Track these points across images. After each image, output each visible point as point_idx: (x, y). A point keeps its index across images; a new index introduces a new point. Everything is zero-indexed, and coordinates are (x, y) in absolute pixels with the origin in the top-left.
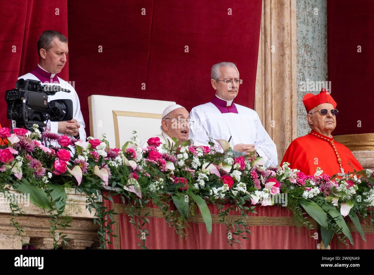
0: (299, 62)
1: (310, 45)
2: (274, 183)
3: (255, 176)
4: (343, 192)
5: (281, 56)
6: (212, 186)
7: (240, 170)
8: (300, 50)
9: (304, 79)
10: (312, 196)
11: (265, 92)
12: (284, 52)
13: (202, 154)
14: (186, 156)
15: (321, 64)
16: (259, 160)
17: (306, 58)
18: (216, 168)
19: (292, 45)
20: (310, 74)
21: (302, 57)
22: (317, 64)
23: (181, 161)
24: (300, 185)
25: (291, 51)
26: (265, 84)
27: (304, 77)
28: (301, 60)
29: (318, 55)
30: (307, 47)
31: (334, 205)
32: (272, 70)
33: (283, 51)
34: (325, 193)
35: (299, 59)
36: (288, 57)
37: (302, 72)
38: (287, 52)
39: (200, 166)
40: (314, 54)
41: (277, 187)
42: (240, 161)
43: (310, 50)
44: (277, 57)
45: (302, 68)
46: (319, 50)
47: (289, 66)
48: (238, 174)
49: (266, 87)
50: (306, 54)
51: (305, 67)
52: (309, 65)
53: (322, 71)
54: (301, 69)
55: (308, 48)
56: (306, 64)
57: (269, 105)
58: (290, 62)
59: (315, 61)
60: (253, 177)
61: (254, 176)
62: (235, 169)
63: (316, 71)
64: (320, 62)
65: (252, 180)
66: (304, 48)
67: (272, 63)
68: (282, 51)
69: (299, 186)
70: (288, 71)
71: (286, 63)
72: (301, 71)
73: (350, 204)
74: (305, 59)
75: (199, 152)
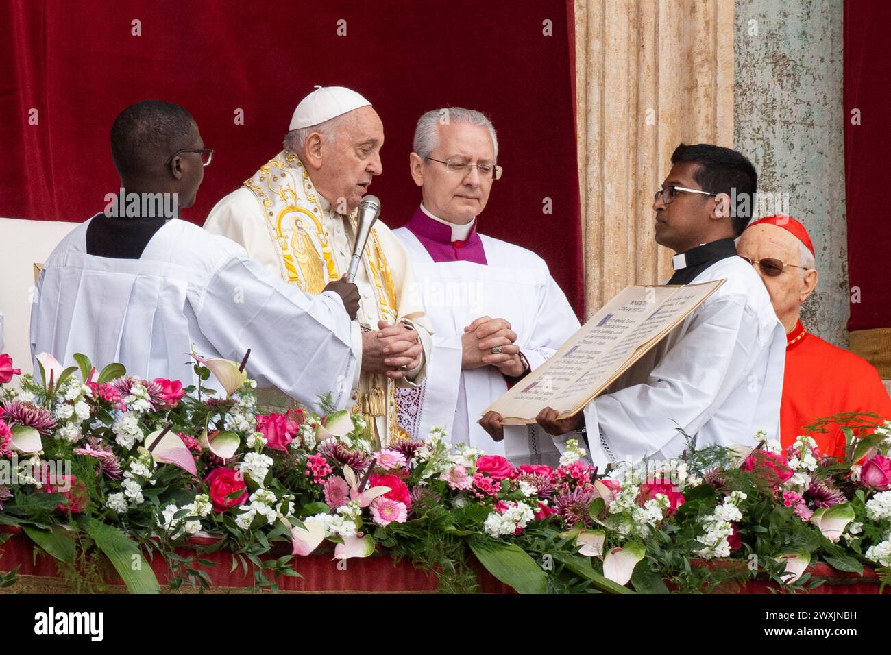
0: (752, 109)
1: (793, 58)
2: (387, 489)
3: (318, 468)
4: (625, 516)
5: (686, 92)
6: (164, 499)
7: (266, 450)
8: (757, 71)
9: (769, 158)
10: (512, 528)
11: (636, 200)
12: (694, 78)
13: (147, 405)
14: (84, 410)
15: (832, 113)
16: (336, 420)
17: (777, 96)
18: (183, 446)
19: (719, 59)
20: (792, 145)
21: (765, 92)
22: (816, 114)
23: (71, 425)
24: (482, 496)
25: (715, 76)
26: (635, 174)
27: (769, 154)
28: (760, 102)
29: (822, 86)
30: (781, 63)
31: (581, 551)
32: (660, 134)
33: (692, 77)
34: (566, 518)
35: (754, 98)
36: (707, 95)
37: (761, 139)
38: (703, 79)
39: (140, 440)
40: (806, 85)
41: (401, 500)
42: (272, 424)
43: (791, 72)
44: (674, 94)
45: (764, 125)
46: (822, 69)
47: (708, 122)
48: (258, 464)
49: (640, 183)
50: (777, 83)
51: (774, 122)
52: (788, 117)
53: (834, 135)
54: (759, 130)
55: (786, 64)
56: (776, 115)
57: (646, 239)
58: (711, 109)
59: (808, 104)
60: (312, 473)
61: (315, 468)
62: (253, 450)
63: (812, 136)
64: (827, 106)
65: (312, 482)
66: (770, 67)
67: (660, 114)
68: (688, 76)
69: (478, 499)
70: (706, 136)
71: (699, 113)
72: (760, 136)
73: (633, 551)
74: (775, 100)
75: (138, 397)
